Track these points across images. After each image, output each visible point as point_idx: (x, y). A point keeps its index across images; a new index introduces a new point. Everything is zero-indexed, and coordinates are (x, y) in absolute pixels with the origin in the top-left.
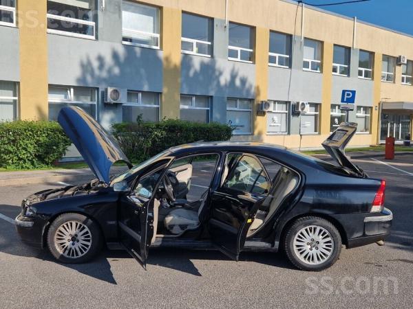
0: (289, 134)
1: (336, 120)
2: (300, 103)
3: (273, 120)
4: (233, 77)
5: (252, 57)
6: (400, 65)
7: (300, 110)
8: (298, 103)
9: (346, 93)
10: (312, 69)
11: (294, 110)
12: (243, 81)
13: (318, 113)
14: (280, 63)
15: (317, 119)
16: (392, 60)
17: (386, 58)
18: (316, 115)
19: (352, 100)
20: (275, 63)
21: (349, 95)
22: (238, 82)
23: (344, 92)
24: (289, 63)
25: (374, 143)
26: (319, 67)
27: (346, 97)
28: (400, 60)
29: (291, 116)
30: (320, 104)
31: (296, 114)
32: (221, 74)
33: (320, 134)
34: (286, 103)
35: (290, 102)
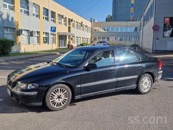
0: (29, 44)
1: (45, 39)
2: (34, 31)
3: (23, 38)
4: (8, 16)
5: (13, 9)
6: (63, 18)
7: (34, 34)
8: (33, 31)
9: (52, 28)
10: (36, 17)
11: (31, 34)
12: (12, 19)
13: (39, 36)
14: (24, 13)
15: (38, 38)
16: (60, 16)
17: (59, 15)
18: (38, 36)
19: (55, 31)
20: (22, 12)
21: (53, 28)
22: (10, 19)
23: (51, 27)
24: (28, 13)
25: (57, 48)
26: (38, 16)
27: (52, 29)
28: (63, 17)
29: (30, 37)
30: (39, 32)
31: (32, 35)
32: (2, 14)
33: (40, 44)
34: (27, 30)
35: (29, 30)
